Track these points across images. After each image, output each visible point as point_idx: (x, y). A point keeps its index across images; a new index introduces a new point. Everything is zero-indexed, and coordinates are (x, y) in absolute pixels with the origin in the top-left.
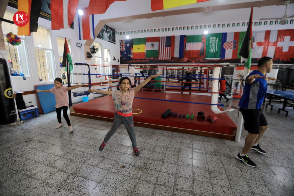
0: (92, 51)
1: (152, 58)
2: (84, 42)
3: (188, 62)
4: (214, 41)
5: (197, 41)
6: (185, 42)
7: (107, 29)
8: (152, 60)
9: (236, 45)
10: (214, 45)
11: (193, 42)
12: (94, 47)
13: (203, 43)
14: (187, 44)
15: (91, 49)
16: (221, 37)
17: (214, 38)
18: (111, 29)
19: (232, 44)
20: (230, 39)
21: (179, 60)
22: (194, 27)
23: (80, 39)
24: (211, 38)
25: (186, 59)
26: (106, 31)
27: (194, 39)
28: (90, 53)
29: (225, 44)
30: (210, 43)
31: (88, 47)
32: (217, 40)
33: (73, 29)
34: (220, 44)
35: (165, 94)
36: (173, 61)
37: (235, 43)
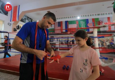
0: (17, 28)
1: (51, 33)
2: (12, 22)
3: (70, 34)
4: (82, 23)
5: (74, 23)
6: (68, 24)
7: (28, 18)
8: (51, 34)
9: (94, 24)
10: (83, 25)
11: (72, 24)
12: (19, 26)
13: (77, 24)
14: (69, 25)
15: (17, 27)
16: (85, 21)
17: (82, 21)
18: (30, 19)
19: (92, 24)
20: (90, 22)
21: (66, 33)
22: (72, 17)
23: (11, 21)
24: (81, 22)
25: (69, 33)
26: (27, 19)
27: (72, 22)
28: (16, 28)
29: (88, 24)
30: (81, 24)
31: (15, 25)
32: (84, 23)
33: (7, 16)
34: (86, 24)
35: (59, 52)
36: (62, 33)
37: (93, 24)
